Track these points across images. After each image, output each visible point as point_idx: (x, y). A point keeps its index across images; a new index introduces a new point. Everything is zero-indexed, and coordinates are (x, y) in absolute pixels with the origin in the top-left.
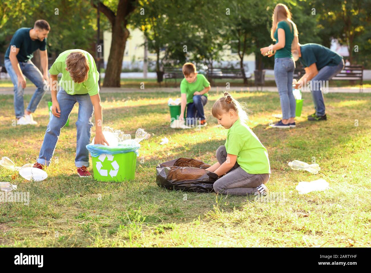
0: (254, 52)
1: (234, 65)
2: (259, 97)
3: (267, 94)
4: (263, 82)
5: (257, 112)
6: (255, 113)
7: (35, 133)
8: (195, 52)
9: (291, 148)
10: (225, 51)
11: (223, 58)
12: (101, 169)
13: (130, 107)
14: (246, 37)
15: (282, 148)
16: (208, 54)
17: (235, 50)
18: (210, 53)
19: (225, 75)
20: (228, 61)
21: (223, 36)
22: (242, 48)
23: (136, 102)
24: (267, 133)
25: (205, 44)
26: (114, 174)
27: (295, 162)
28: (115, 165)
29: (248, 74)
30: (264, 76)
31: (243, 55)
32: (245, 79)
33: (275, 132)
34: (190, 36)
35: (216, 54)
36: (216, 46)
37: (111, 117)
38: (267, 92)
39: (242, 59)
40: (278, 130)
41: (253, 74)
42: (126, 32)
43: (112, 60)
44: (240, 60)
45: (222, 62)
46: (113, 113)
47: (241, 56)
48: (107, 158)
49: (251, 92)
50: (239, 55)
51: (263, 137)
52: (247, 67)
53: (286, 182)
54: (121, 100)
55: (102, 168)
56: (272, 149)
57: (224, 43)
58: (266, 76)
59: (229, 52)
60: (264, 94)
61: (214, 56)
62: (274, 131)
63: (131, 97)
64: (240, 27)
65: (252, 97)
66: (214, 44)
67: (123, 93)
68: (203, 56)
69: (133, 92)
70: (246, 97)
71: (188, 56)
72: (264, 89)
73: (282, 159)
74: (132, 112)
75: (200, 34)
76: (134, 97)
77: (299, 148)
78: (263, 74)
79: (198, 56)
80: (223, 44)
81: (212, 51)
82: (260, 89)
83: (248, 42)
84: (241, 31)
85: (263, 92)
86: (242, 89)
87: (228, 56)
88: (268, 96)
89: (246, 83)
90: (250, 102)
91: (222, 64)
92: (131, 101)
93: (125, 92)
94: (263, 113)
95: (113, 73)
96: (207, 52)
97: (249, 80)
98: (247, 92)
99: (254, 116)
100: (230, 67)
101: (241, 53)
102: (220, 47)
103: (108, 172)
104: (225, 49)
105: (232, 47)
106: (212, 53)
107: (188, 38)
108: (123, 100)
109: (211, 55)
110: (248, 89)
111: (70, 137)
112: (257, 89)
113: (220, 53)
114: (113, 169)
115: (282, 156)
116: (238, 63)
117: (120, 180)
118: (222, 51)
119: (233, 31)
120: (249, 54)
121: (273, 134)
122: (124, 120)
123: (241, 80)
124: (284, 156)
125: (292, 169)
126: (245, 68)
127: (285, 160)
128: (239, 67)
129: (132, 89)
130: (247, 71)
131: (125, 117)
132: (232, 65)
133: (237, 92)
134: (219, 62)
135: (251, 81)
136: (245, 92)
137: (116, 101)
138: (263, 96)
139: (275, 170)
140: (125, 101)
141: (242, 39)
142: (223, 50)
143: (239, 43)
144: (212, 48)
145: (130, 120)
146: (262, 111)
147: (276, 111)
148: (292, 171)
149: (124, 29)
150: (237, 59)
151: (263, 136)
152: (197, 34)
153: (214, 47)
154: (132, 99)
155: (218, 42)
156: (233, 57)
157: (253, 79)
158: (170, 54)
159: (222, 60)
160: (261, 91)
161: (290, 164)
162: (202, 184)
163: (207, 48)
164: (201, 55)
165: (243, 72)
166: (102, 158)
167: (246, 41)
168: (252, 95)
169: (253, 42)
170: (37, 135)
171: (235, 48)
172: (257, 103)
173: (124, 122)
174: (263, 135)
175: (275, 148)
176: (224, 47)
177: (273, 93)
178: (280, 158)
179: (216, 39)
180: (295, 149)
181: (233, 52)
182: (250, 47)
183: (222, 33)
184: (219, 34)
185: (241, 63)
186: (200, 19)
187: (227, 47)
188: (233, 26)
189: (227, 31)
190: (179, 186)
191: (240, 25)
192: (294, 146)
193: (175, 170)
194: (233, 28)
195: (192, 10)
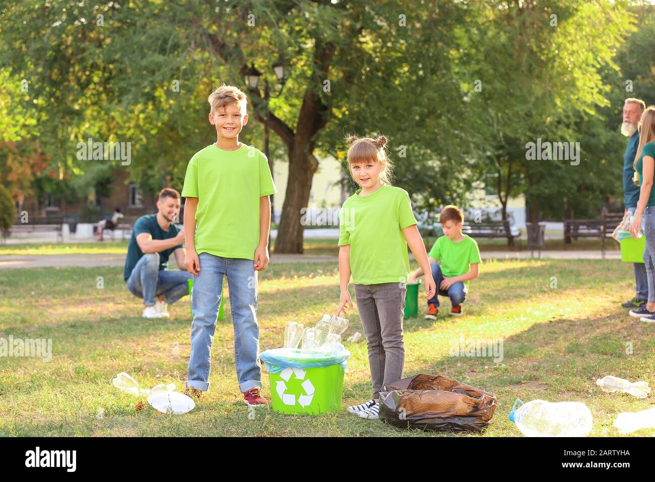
0: (525, 192)
1: (491, 216)
2: (535, 268)
3: (549, 263)
4: (541, 244)
5: (535, 294)
6: (533, 296)
8: (426, 194)
10: (475, 192)
11: (473, 203)
12: (284, 393)
13: (323, 287)
14: (510, 168)
16: (448, 197)
17: (491, 189)
18: (451, 195)
19: (477, 232)
20: (481, 209)
21: (474, 167)
22: (504, 188)
23: (332, 278)
24: (556, 330)
25: (442, 181)
26: (305, 401)
27: (608, 378)
28: (308, 386)
29: (514, 231)
30: (543, 233)
31: (506, 197)
32: (511, 238)
33: (569, 328)
34: (418, 167)
35: (461, 196)
36: (462, 185)
37: (292, 305)
38: (548, 259)
39: (504, 204)
40: (573, 324)
41: (524, 230)
42: (312, 162)
43: (289, 208)
44: (501, 206)
45: (471, 210)
46: (296, 297)
47: (504, 199)
49: (522, 260)
50: (500, 198)
51: (550, 337)
52: (513, 217)
53: (595, 412)
54: (307, 275)
55: (286, 392)
56: (567, 357)
57: (475, 178)
58: (546, 232)
59: (482, 193)
60: (544, 263)
61: (458, 200)
62: (568, 326)
63: (323, 270)
64: (501, 152)
65: (526, 268)
66: (458, 180)
67: (308, 263)
68: (440, 201)
69: (325, 261)
70: (514, 269)
71: (415, 201)
72: (544, 255)
73: (585, 373)
74: (328, 296)
75: (435, 163)
76: (328, 271)
77: (612, 355)
78: (541, 229)
79: (432, 200)
80: (473, 181)
81: (455, 191)
82: (536, 254)
83: (514, 176)
84: (502, 159)
85: (543, 260)
86: (507, 255)
87: (481, 199)
88: (551, 266)
89: (512, 244)
90: (523, 278)
91: (470, 213)
92: (323, 277)
93: (312, 261)
94: (546, 295)
95: (291, 230)
96: (448, 193)
97: (517, 239)
98: (516, 259)
99: (532, 301)
100: (485, 218)
101: (503, 194)
102: (468, 185)
103: (297, 398)
104: (476, 188)
105: (487, 186)
106: (455, 195)
107: (414, 170)
108: (310, 276)
109: (453, 198)
110: (518, 255)
112: (532, 255)
113: (468, 195)
114: (305, 394)
115: (584, 368)
116: (497, 212)
117: (316, 413)
118: (471, 193)
119: (489, 157)
120: (515, 196)
121: (566, 332)
122: (314, 308)
123: (504, 240)
124: (588, 368)
125: (604, 390)
126: (510, 219)
127: (591, 376)
128: (499, 218)
129: (323, 256)
130: (513, 224)
131: (316, 304)
132: (488, 214)
133: (500, 260)
134: (466, 210)
135: (521, 241)
136: (511, 260)
137: (299, 276)
138: (543, 267)
139: (574, 393)
140: (313, 277)
141: (504, 171)
142: (473, 189)
143: (499, 177)
144: (454, 188)
145: (325, 308)
146: (545, 292)
147: (567, 292)
148: (603, 393)
149: (310, 158)
150: (497, 205)
151: (549, 334)
152: (430, 163)
153: (458, 186)
154: (325, 273)
155: (464, 176)
156: (489, 201)
157: (524, 237)
159: (471, 206)
160: (539, 259)
161: (600, 382)
162: (456, 419)
163: (447, 188)
164: (437, 198)
165: (507, 226)
166: (286, 374)
167: (510, 174)
168: (524, 265)
169: (522, 176)
170: (171, 335)
171: (493, 186)
172: (533, 278)
173: (314, 312)
174: (550, 332)
175: (571, 354)
176: (474, 184)
177: (559, 260)
178: (580, 372)
179: (461, 172)
180: (605, 357)
181: (489, 193)
182: (517, 184)
183: (472, 162)
184: (466, 163)
185: (504, 211)
186: (435, 140)
187: (480, 184)
188: (489, 150)
189: (480, 158)
190: (417, 422)
191: (501, 147)
192: (602, 352)
193: (409, 396)
194: (489, 153)
195: (421, 124)
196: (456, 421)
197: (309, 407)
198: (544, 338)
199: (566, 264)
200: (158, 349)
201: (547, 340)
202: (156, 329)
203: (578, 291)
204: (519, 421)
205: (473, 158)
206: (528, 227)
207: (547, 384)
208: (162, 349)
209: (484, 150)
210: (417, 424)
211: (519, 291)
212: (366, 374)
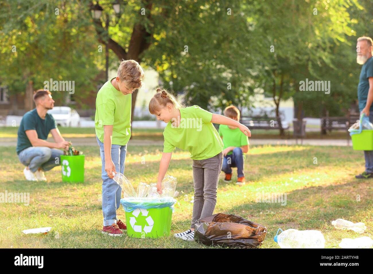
0: (293, 96)
1: (268, 114)
2: (298, 152)
3: (308, 148)
4: (303, 134)
5: (296, 168)
6: (295, 169)
7: (48, 189)
8: (220, 97)
9: (335, 207)
10: (256, 96)
11: (254, 104)
12: (135, 225)
13: (150, 163)
14: (282, 78)
15: (325, 208)
16: (236, 100)
17: (269, 93)
18: (239, 98)
19: (257, 125)
20: (260, 108)
21: (256, 78)
22: (277, 92)
24: (308, 192)
25: (233, 88)
26: (148, 230)
27: (339, 220)
28: (150, 221)
29: (285, 124)
30: (304, 127)
31: (279, 100)
32: (282, 130)
33: (318, 191)
34: (215, 77)
35: (246, 99)
36: (247, 90)
38: (308, 145)
39: (278, 105)
40: (321, 188)
41: (292, 124)
44: (275, 106)
45: (253, 109)
47: (277, 102)
48: (141, 213)
49: (289, 146)
50: (275, 100)
51: (305, 196)
52: (284, 115)
53: (329, 240)
56: (314, 208)
57: (256, 86)
58: (307, 126)
59: (261, 97)
60: (304, 148)
61: (244, 102)
62: (317, 190)
63: (149, 151)
64: (275, 67)
65: (291, 152)
66: (244, 87)
68: (231, 102)
70: (283, 152)
71: (213, 102)
72: (305, 142)
73: (325, 218)
75: (227, 75)
77: (344, 208)
78: (303, 124)
79: (224, 102)
80: (255, 88)
81: (242, 95)
82: (299, 142)
83: (285, 84)
84: (276, 72)
85: (304, 146)
86: (278, 142)
87: (261, 101)
88: (310, 151)
89: (283, 135)
90: (289, 158)
91: (252, 112)
94: (304, 170)
96: (237, 96)
97: (286, 131)
98: (285, 145)
99: (294, 173)
100: (262, 115)
101: (277, 98)
102: (251, 90)
104: (257, 93)
105: (265, 91)
106: (241, 98)
107: (212, 80)
109: (240, 101)
110: (286, 142)
111: (89, 194)
112: (297, 142)
113: (251, 98)
114: (148, 225)
115: (325, 215)
116: (272, 111)
117: (155, 237)
118: (253, 96)
119: (267, 71)
120: (286, 99)
121: (315, 193)
123: (277, 132)
124: (327, 215)
125: (336, 228)
126: (282, 117)
127: (328, 219)
128: (274, 115)
130: (284, 120)
132: (265, 112)
133: (273, 146)
134: (249, 109)
135: (289, 132)
136: (282, 145)
138: (303, 151)
140: (142, 155)
141: (278, 81)
142: (255, 94)
143: (274, 85)
144: (241, 93)
146: (303, 167)
147: (319, 168)
148: (335, 230)
150: (272, 106)
153: (244, 91)
155: (248, 84)
156: (267, 103)
157: (291, 130)
158: (190, 99)
159: (253, 107)
160: (301, 145)
162: (242, 240)
163: (236, 93)
164: (228, 100)
165: (279, 121)
167: (282, 83)
168: (290, 149)
169: (291, 84)
170: (52, 192)
171: (270, 91)
172: (296, 158)
174: (304, 193)
175: (317, 207)
176: (256, 90)
177: (316, 146)
178: (322, 217)
179: (247, 81)
180: (340, 209)
181: (267, 96)
182: (287, 90)
183: (254, 74)
184: (250, 75)
185: (277, 111)
186: (228, 59)
187: (260, 90)
188: (267, 66)
189: (260, 71)
190: (218, 242)
191: (275, 64)
192: (338, 206)
193: (213, 226)
194: (267, 68)
195: (218, 46)
196: (241, 241)
197: (151, 233)
198: (300, 197)
199: (320, 149)
200: (44, 201)
201: (302, 198)
202: (40, 188)
203: (327, 167)
204: (280, 241)
205: (255, 71)
206: (294, 122)
207: (300, 224)
208: (47, 201)
209: (264, 66)
210: (218, 243)
211: (286, 167)
212: (184, 217)
